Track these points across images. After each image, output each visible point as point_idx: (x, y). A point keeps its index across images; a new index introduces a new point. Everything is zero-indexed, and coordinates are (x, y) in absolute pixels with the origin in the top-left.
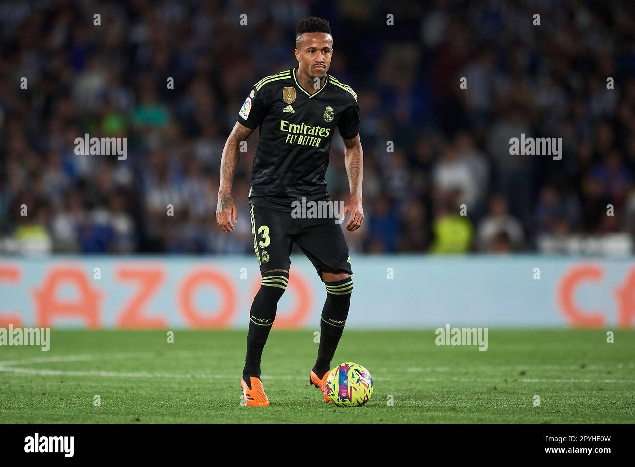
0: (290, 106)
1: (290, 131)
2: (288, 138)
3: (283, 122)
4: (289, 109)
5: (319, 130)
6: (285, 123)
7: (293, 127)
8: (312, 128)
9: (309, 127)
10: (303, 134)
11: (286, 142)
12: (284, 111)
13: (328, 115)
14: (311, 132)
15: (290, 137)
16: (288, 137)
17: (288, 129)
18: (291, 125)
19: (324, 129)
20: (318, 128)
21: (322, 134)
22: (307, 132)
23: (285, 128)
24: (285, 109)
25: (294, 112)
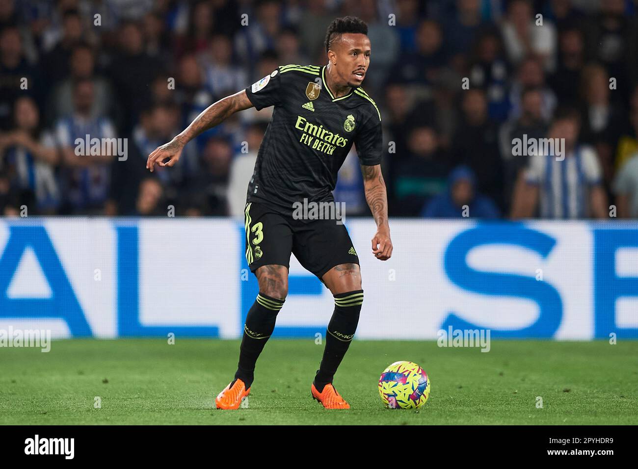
0: (311, 102)
1: (305, 130)
2: (303, 138)
3: (300, 118)
4: (309, 106)
5: (338, 138)
6: (302, 120)
7: (309, 127)
8: (330, 135)
9: (327, 132)
10: (319, 139)
11: (301, 141)
12: (303, 106)
13: (348, 124)
14: (328, 139)
15: (305, 137)
16: (303, 136)
17: (304, 127)
18: (308, 124)
19: (343, 139)
20: (337, 136)
21: (339, 143)
22: (324, 137)
23: (301, 125)
24: (305, 104)
25: (313, 110)
